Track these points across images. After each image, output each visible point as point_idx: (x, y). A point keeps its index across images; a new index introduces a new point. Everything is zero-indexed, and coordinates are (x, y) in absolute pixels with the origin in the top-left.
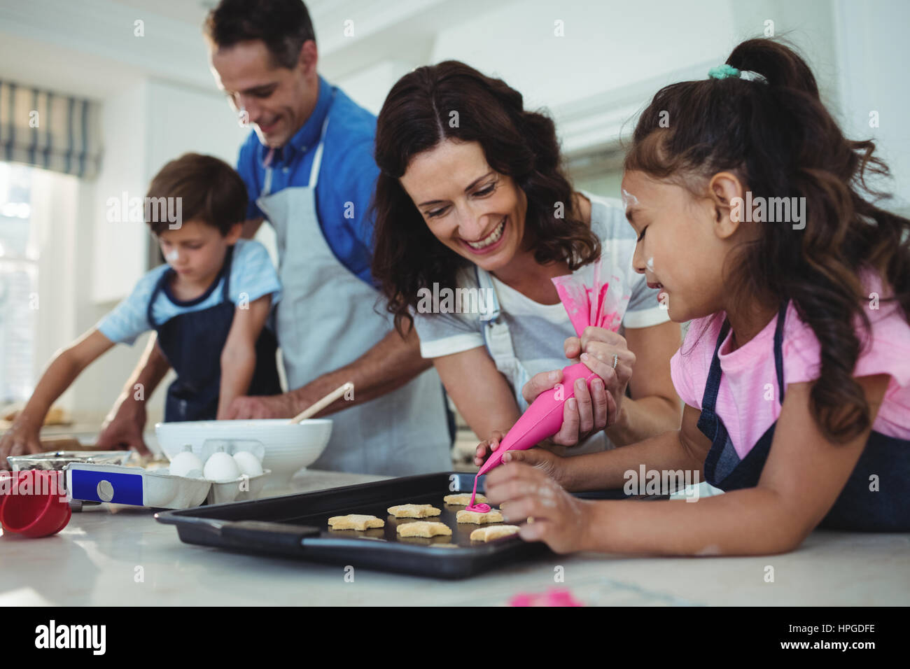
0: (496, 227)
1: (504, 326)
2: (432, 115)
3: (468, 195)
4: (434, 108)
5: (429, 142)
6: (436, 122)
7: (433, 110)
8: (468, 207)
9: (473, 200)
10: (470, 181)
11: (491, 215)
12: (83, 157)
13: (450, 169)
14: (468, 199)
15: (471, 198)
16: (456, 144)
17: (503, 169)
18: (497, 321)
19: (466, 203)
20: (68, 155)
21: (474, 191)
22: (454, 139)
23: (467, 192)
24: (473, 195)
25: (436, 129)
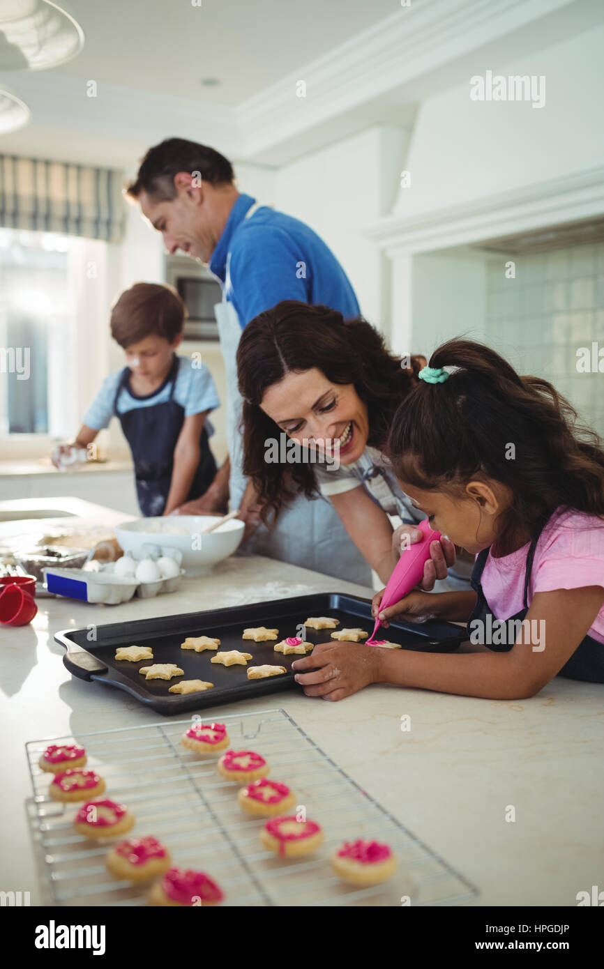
0: (344, 431)
1: (380, 477)
2: (276, 353)
3: (315, 411)
4: (277, 347)
5: (277, 377)
6: (280, 359)
7: (276, 350)
8: (318, 421)
9: (321, 414)
10: (313, 400)
11: (336, 424)
12: (109, 223)
13: (297, 395)
14: (316, 414)
15: (318, 413)
16: (299, 374)
17: (341, 381)
18: (374, 475)
19: (315, 418)
20: (97, 222)
21: (320, 407)
22: (296, 370)
23: (315, 409)
24: (320, 410)
25: (280, 364)
